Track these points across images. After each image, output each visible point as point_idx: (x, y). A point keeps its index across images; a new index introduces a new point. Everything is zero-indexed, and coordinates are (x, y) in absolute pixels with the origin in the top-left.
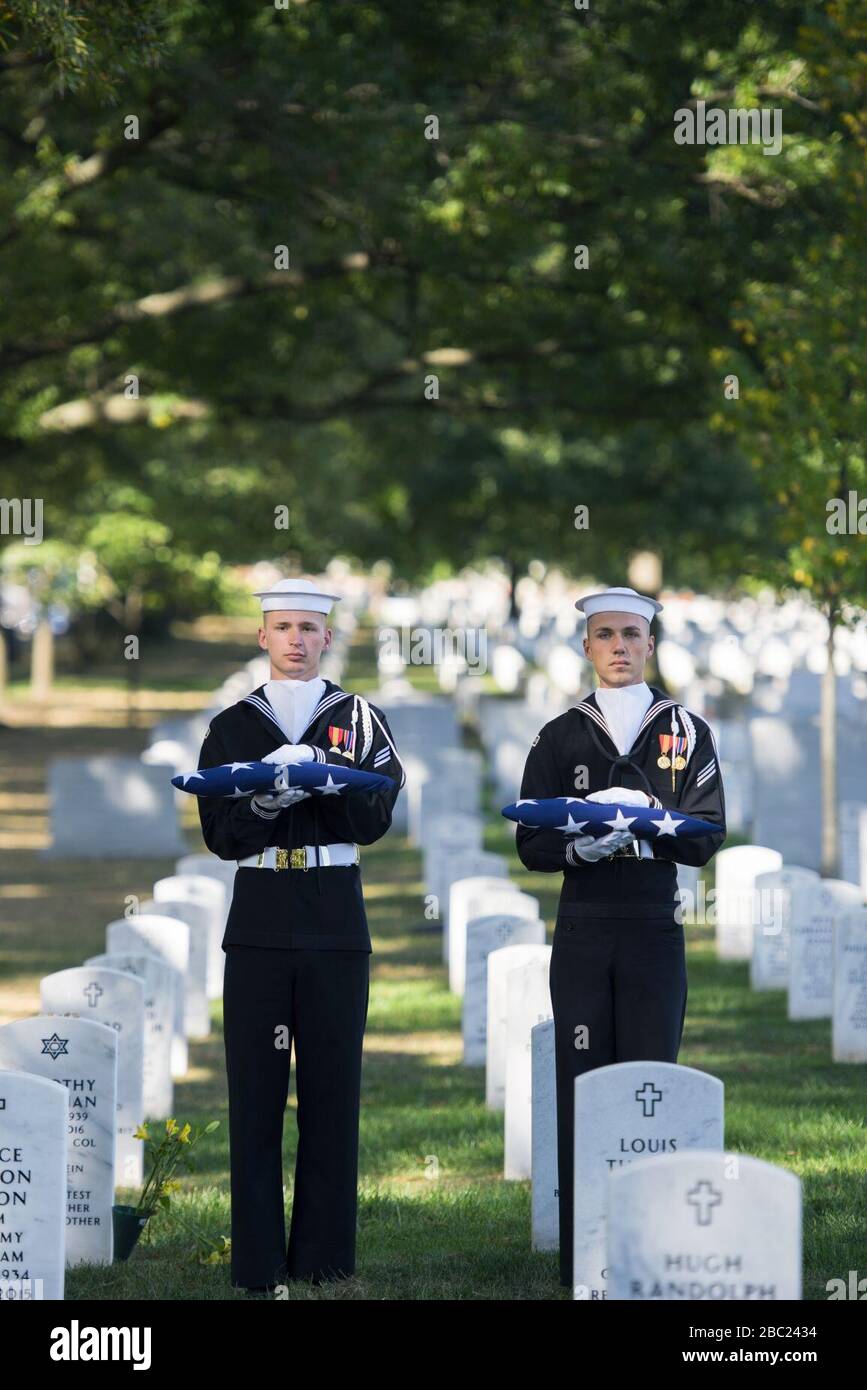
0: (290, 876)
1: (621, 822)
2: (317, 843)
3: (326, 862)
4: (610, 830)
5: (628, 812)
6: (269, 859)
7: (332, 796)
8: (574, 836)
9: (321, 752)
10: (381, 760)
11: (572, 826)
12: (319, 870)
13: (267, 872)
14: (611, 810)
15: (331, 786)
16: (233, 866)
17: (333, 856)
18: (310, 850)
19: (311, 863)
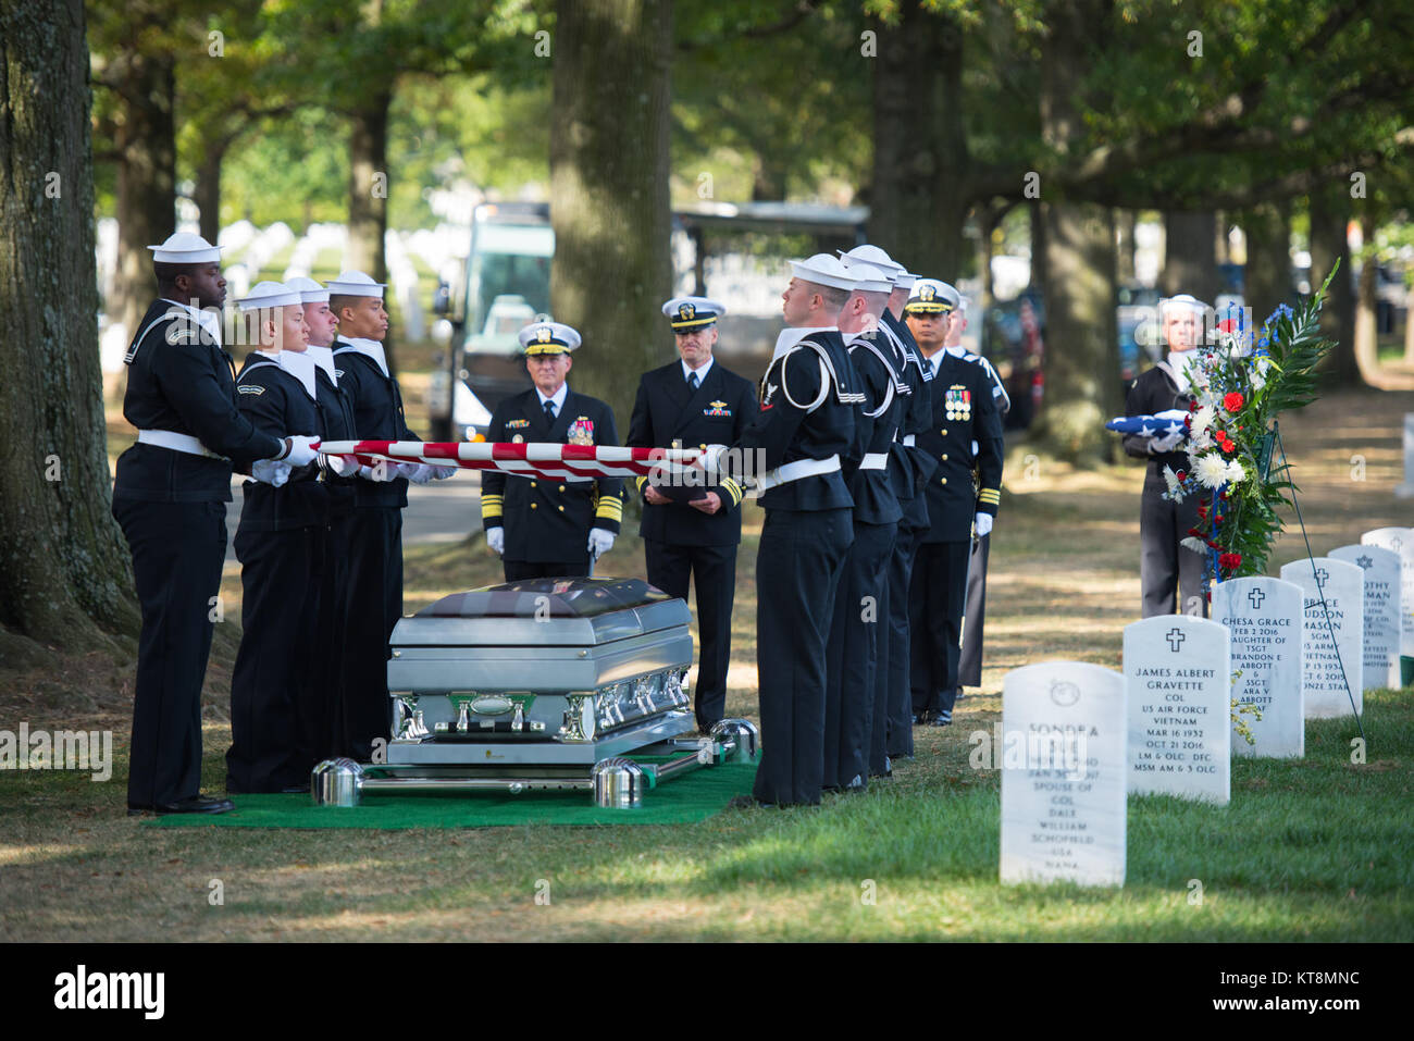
1: (1174, 429)
4: (1167, 434)
5: (1177, 423)
8: (1148, 438)
11: (1146, 432)
14: (1167, 423)
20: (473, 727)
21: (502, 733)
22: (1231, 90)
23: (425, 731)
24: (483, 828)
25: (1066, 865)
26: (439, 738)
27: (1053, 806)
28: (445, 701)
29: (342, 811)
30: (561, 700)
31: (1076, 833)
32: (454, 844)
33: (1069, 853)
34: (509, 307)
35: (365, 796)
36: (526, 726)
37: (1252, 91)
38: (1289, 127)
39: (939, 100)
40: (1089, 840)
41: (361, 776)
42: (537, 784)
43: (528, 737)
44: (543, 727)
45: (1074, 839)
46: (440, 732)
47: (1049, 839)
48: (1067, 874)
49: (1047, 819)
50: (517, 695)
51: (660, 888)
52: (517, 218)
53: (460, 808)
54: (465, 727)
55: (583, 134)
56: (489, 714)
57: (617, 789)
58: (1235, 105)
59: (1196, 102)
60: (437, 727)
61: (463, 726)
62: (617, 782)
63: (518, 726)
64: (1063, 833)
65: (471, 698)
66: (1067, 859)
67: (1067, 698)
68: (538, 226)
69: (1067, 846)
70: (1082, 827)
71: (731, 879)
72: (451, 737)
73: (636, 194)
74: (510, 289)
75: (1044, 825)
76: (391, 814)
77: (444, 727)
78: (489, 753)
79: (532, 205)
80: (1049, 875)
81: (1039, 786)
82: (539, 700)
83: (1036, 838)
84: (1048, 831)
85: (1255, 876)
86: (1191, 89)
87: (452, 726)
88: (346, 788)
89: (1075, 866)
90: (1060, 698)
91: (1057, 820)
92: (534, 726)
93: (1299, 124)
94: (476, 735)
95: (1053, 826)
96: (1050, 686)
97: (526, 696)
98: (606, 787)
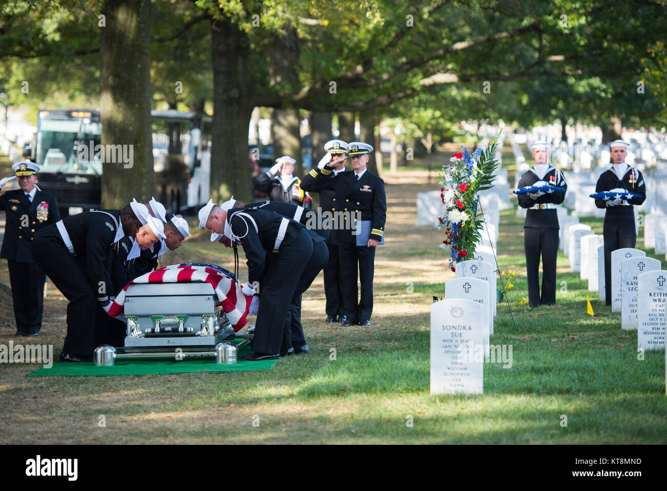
0: (540, 210)
1: (618, 197)
2: (547, 202)
3: (549, 208)
4: (615, 199)
5: (619, 194)
6: (536, 207)
7: (550, 194)
8: (607, 201)
9: (548, 183)
10: (562, 184)
11: (606, 198)
12: (547, 210)
13: (535, 210)
14: (615, 194)
15: (550, 191)
16: (527, 209)
17: (550, 206)
18: (545, 204)
19: (546, 208)
20: (162, 331)
21: (175, 333)
22: (358, 64)
23: (141, 333)
24: (178, 374)
25: (459, 385)
26: (147, 336)
27: (453, 360)
28: (149, 320)
29: (109, 367)
30: (200, 318)
31: (463, 371)
32: (169, 381)
33: (460, 380)
34: (54, 154)
35: (116, 361)
36: (185, 330)
37: (367, 64)
38: (382, 78)
39: (240, 68)
40: (468, 375)
41: (115, 353)
42: (192, 354)
43: (186, 334)
44: (192, 330)
45: (462, 374)
46: (147, 333)
47: (452, 374)
48: (460, 389)
49: (450, 366)
50: (180, 316)
51: (279, 399)
52: (57, 117)
53: (160, 365)
54: (159, 330)
55: (114, 81)
56: (169, 325)
57: (226, 356)
58: (359, 68)
59: (344, 68)
60: (146, 331)
61: (157, 329)
62: (226, 353)
63: (181, 329)
64: (457, 372)
65: (161, 318)
66: (458, 383)
67: (458, 314)
68: (67, 120)
69: (459, 377)
70: (465, 369)
71: (312, 394)
72: (152, 335)
73: (137, 105)
74: (54, 146)
75: (449, 369)
76: (132, 368)
77: (149, 330)
78: (169, 341)
79: (63, 111)
80: (452, 390)
81: (447, 352)
82: (190, 318)
83: (445, 374)
84: (451, 371)
85: (536, 388)
86: (343, 62)
87: (153, 330)
88: (109, 357)
89: (462, 386)
90: (455, 314)
91: (454, 366)
92: (189, 329)
93: (385, 76)
94: (163, 334)
95: (453, 369)
96: (451, 309)
97: (185, 317)
98: (221, 355)
